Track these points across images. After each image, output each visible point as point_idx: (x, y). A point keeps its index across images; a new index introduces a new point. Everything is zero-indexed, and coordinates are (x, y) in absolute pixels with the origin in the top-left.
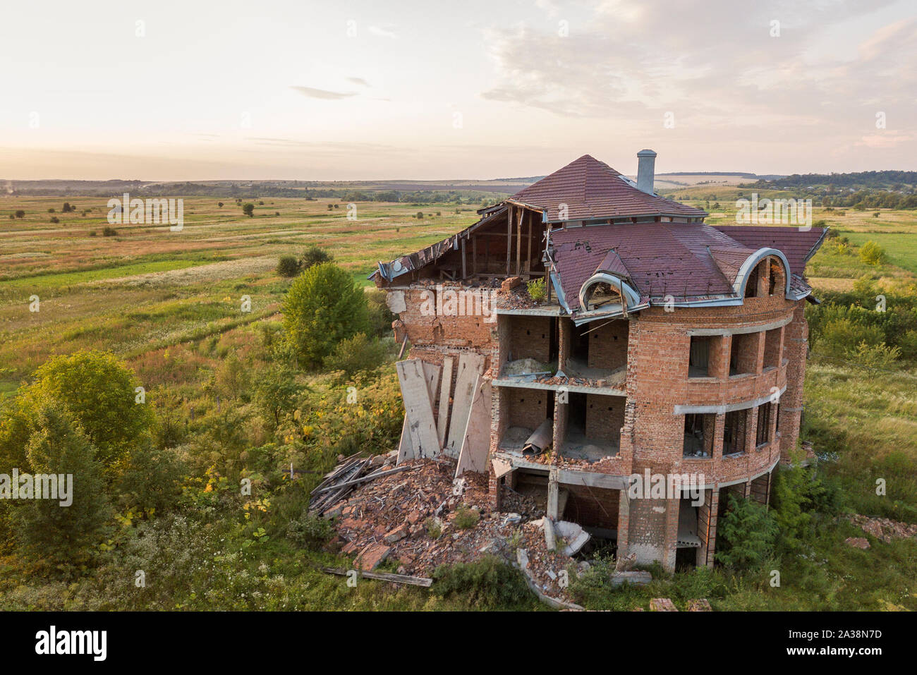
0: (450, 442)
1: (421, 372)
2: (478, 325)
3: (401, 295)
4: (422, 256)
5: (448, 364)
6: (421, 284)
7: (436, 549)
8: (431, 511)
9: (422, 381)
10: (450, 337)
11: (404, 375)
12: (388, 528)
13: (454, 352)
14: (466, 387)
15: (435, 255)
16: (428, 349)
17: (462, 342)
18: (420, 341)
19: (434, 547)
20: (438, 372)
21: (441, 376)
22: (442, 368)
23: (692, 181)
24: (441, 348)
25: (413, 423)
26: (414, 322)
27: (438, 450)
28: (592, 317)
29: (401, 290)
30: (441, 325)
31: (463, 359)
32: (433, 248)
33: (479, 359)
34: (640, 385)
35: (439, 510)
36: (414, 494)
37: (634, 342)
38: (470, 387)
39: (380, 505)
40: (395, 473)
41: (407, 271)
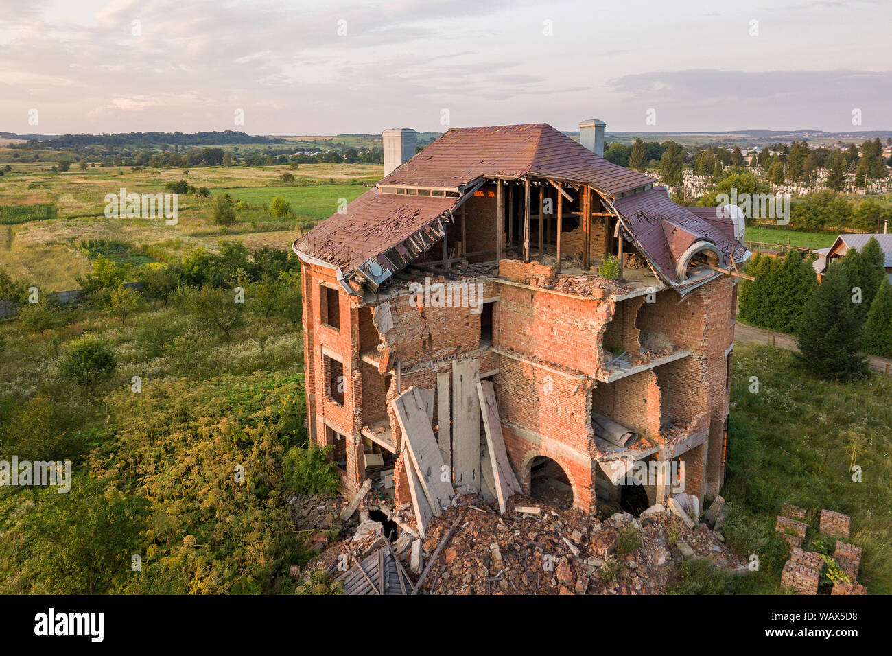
0: (457, 477)
1: (420, 403)
2: (468, 323)
3: (387, 306)
4: (403, 251)
6: (403, 288)
9: (423, 414)
10: (440, 347)
11: (406, 413)
13: (443, 364)
14: (466, 403)
15: (421, 248)
16: (417, 371)
17: (449, 350)
18: (407, 364)
20: (433, 397)
21: (436, 399)
22: (436, 390)
24: (428, 365)
25: (426, 471)
26: (401, 341)
27: (452, 493)
28: (693, 285)
29: (387, 301)
30: (430, 336)
31: (457, 370)
32: (413, 238)
33: (475, 364)
34: (710, 339)
35: (575, 551)
36: (521, 550)
37: (707, 301)
38: (470, 403)
39: (509, 586)
40: (448, 544)
41: (391, 274)
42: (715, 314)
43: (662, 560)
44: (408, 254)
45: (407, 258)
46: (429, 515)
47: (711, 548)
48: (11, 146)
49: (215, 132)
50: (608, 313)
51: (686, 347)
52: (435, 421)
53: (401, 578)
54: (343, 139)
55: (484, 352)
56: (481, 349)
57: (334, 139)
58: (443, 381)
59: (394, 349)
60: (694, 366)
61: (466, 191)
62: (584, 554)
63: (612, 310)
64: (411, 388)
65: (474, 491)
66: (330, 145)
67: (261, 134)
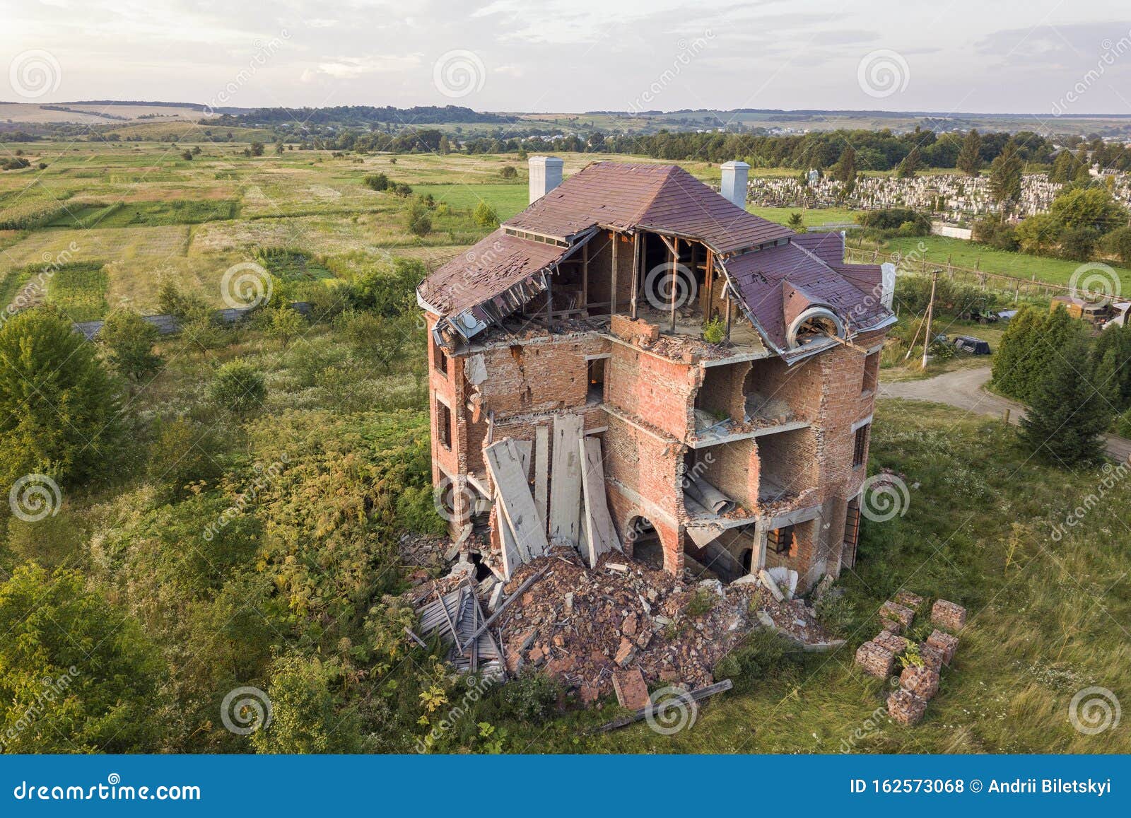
0: (553, 529)
1: (515, 455)
2: (573, 379)
3: (480, 359)
4: (501, 303)
6: (500, 340)
7: (689, 650)
8: (640, 612)
9: (517, 464)
10: (540, 401)
11: (497, 462)
12: (606, 651)
13: (544, 418)
14: (567, 458)
16: (514, 422)
17: (551, 405)
18: (503, 415)
19: (685, 648)
20: (530, 449)
21: (534, 451)
22: (534, 442)
24: (526, 417)
25: (516, 520)
26: (497, 392)
27: (545, 543)
29: (480, 353)
30: (529, 389)
31: (558, 425)
32: (513, 289)
33: (579, 421)
34: (829, 412)
35: (647, 607)
36: (594, 601)
37: (827, 371)
38: (571, 457)
39: (572, 631)
40: (528, 589)
41: (485, 326)
42: (838, 385)
43: (733, 626)
44: (505, 306)
45: (505, 311)
46: (517, 562)
47: (794, 622)
48: (203, 122)
49: (434, 108)
50: (697, 379)
51: (804, 418)
52: (532, 474)
53: (475, 613)
54: (591, 118)
55: (591, 408)
56: (589, 405)
57: (580, 117)
58: (542, 435)
59: (486, 400)
60: (811, 438)
62: (655, 611)
63: (702, 375)
64: (505, 439)
65: (570, 544)
66: (574, 126)
67: (490, 110)
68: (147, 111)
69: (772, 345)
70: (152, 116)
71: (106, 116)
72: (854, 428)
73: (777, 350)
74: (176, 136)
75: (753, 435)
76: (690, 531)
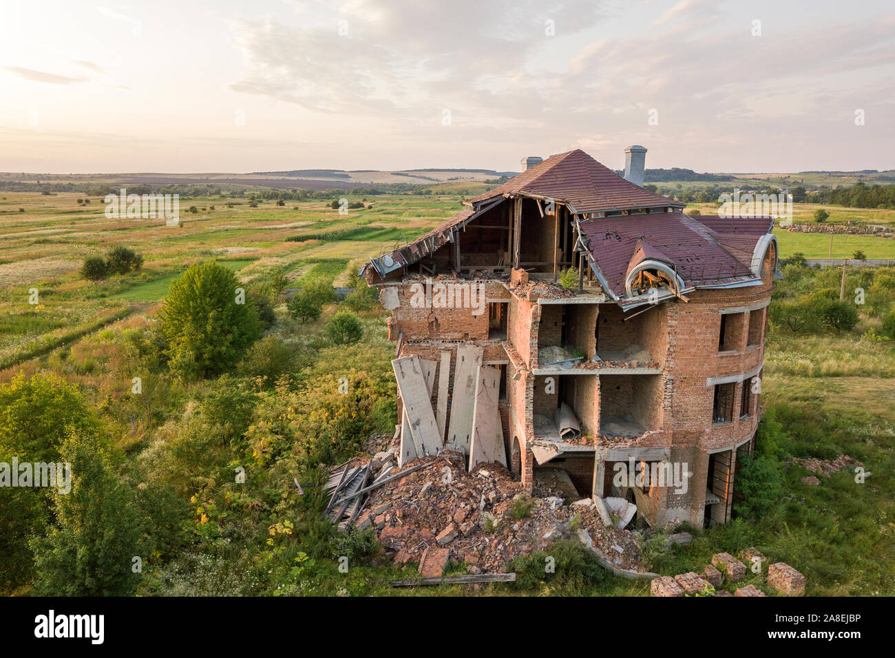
0: (450, 436)
1: (419, 369)
2: (476, 317)
3: (395, 291)
4: (415, 250)
5: (446, 358)
6: (414, 279)
7: (499, 543)
8: (475, 506)
9: (420, 378)
10: (447, 331)
11: (402, 372)
12: (434, 530)
13: (450, 345)
14: (466, 380)
15: (430, 249)
16: (423, 345)
17: (457, 335)
18: (414, 338)
19: (496, 541)
20: (435, 367)
21: (438, 370)
22: (439, 363)
23: (444, 177)
24: (435, 343)
25: (414, 421)
26: (408, 319)
27: (440, 446)
28: (639, 302)
29: (395, 286)
30: (436, 320)
31: (461, 352)
32: (427, 241)
33: (479, 351)
34: (678, 362)
35: (483, 504)
36: (445, 492)
37: (674, 323)
39: (415, 509)
40: (407, 474)
41: (400, 266)
42: (687, 337)
43: (547, 535)
44: (418, 253)
45: (417, 256)
46: (412, 455)
47: (613, 547)
48: (487, 182)
49: (661, 170)
51: (657, 366)
52: (435, 388)
53: (360, 482)
55: (494, 343)
56: (493, 341)
59: (396, 322)
60: (661, 384)
61: (483, 207)
62: (489, 506)
64: (412, 356)
67: (710, 172)
68: (454, 175)
69: (610, 292)
70: (457, 179)
71: (429, 179)
72: (710, 382)
73: (614, 296)
74: (467, 191)
75: (597, 372)
76: (535, 450)
